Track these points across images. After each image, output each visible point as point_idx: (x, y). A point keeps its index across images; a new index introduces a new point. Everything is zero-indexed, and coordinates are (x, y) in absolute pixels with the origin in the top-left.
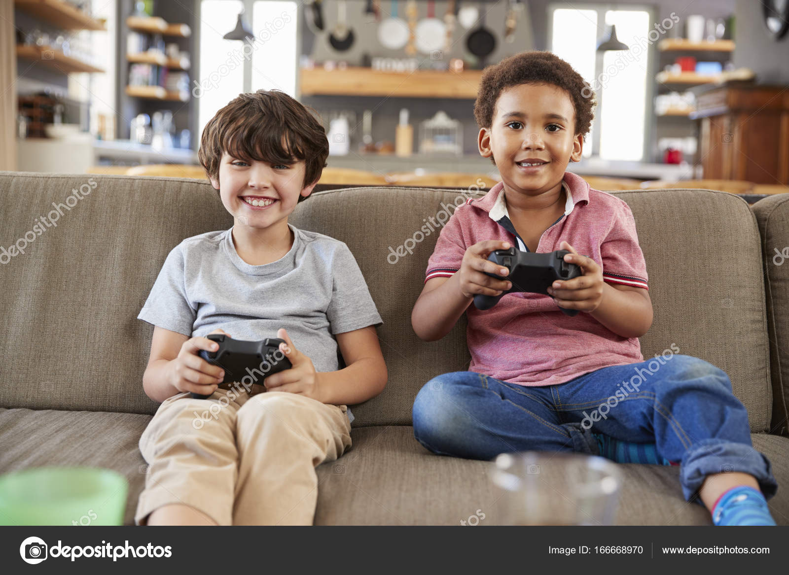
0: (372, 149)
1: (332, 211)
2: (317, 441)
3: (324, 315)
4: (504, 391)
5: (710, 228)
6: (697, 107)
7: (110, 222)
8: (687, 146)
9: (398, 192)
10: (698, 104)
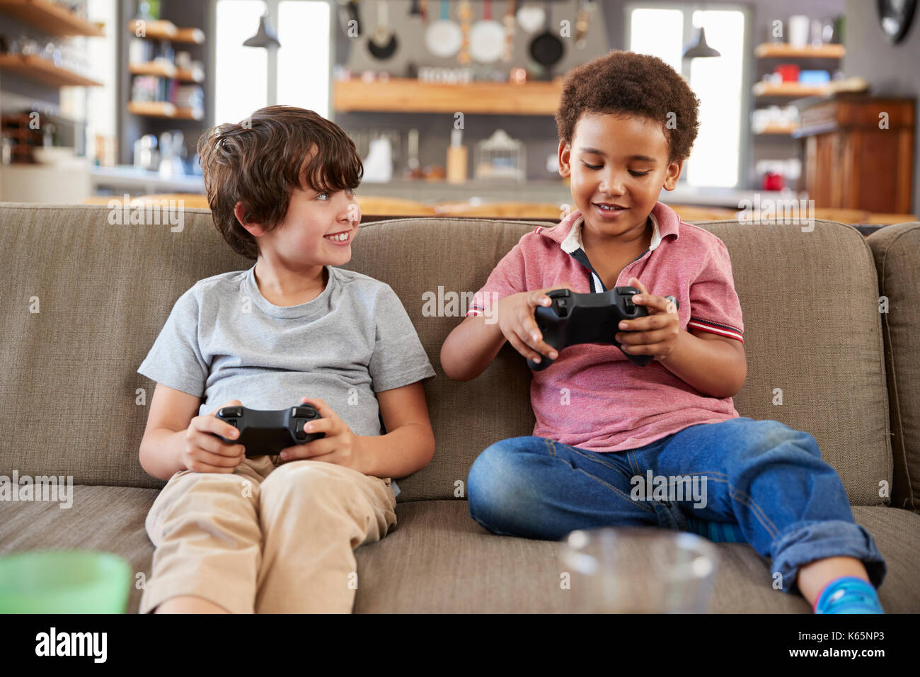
0: (419, 175)
1: (373, 247)
2: (355, 519)
3: (365, 369)
4: (575, 459)
5: (817, 264)
6: (801, 123)
7: (109, 261)
8: (789, 169)
9: (450, 224)
10: (802, 120)
